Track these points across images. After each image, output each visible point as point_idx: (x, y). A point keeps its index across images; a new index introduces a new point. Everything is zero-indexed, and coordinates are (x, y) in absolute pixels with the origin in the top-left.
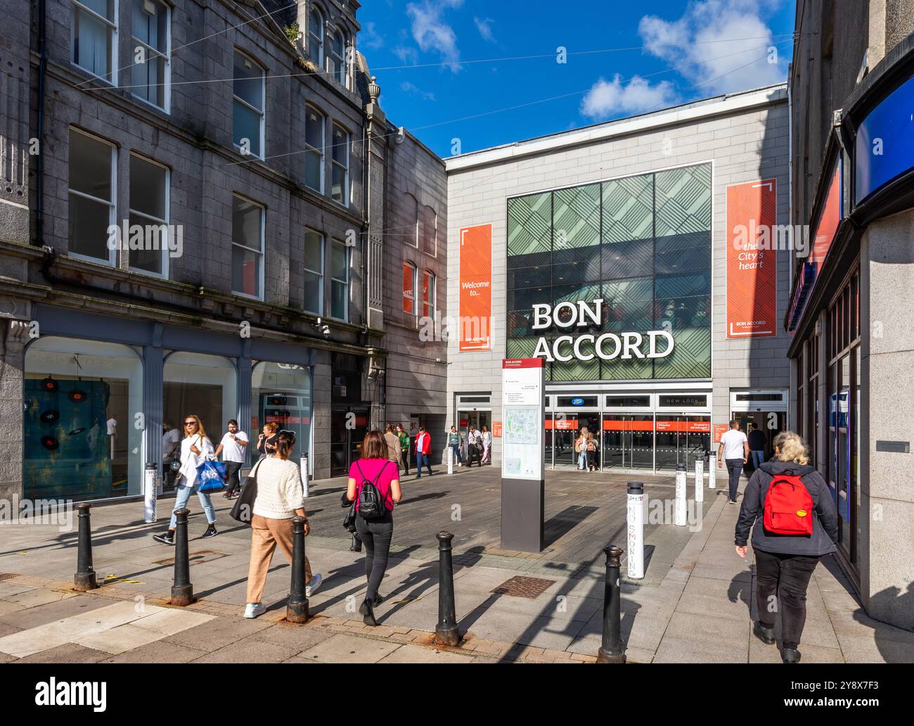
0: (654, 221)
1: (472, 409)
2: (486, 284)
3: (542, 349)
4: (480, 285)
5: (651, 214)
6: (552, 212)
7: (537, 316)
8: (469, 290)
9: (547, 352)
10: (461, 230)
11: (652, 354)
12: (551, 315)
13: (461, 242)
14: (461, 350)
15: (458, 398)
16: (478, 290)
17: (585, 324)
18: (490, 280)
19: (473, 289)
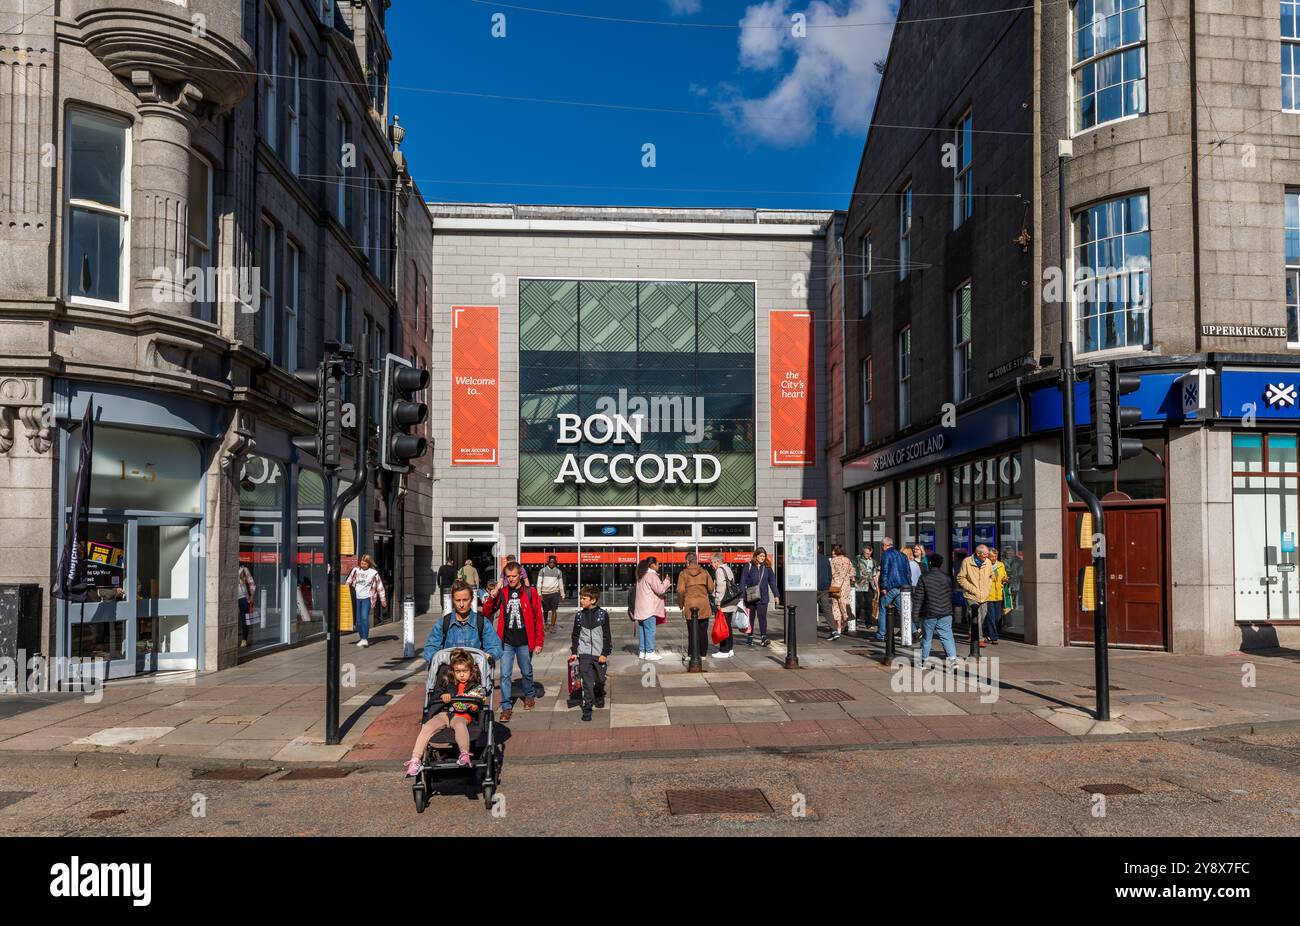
0: (696, 335)
1: (468, 540)
2: (492, 382)
4: (483, 381)
5: (694, 327)
6: (579, 305)
8: (466, 386)
10: (454, 309)
13: (454, 325)
14: (454, 462)
15: (447, 525)
16: (480, 388)
18: (495, 377)
19: (472, 387)
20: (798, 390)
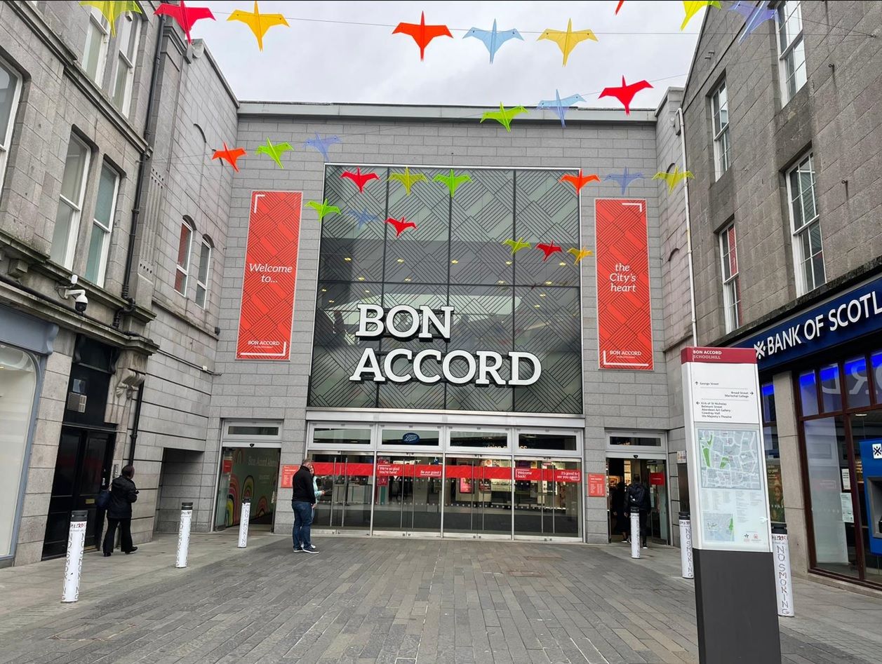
0: (514, 224)
1: (248, 445)
2: (288, 270)
3: (368, 364)
4: (279, 269)
5: (511, 216)
6: (388, 192)
7: (364, 320)
8: (260, 274)
9: (375, 368)
10: (254, 194)
11: (515, 381)
12: (383, 319)
13: (253, 209)
14: (239, 356)
15: (226, 428)
16: (274, 276)
17: (430, 336)
18: (293, 264)
19: (267, 274)
20: (630, 283)
